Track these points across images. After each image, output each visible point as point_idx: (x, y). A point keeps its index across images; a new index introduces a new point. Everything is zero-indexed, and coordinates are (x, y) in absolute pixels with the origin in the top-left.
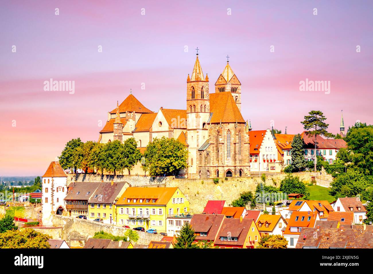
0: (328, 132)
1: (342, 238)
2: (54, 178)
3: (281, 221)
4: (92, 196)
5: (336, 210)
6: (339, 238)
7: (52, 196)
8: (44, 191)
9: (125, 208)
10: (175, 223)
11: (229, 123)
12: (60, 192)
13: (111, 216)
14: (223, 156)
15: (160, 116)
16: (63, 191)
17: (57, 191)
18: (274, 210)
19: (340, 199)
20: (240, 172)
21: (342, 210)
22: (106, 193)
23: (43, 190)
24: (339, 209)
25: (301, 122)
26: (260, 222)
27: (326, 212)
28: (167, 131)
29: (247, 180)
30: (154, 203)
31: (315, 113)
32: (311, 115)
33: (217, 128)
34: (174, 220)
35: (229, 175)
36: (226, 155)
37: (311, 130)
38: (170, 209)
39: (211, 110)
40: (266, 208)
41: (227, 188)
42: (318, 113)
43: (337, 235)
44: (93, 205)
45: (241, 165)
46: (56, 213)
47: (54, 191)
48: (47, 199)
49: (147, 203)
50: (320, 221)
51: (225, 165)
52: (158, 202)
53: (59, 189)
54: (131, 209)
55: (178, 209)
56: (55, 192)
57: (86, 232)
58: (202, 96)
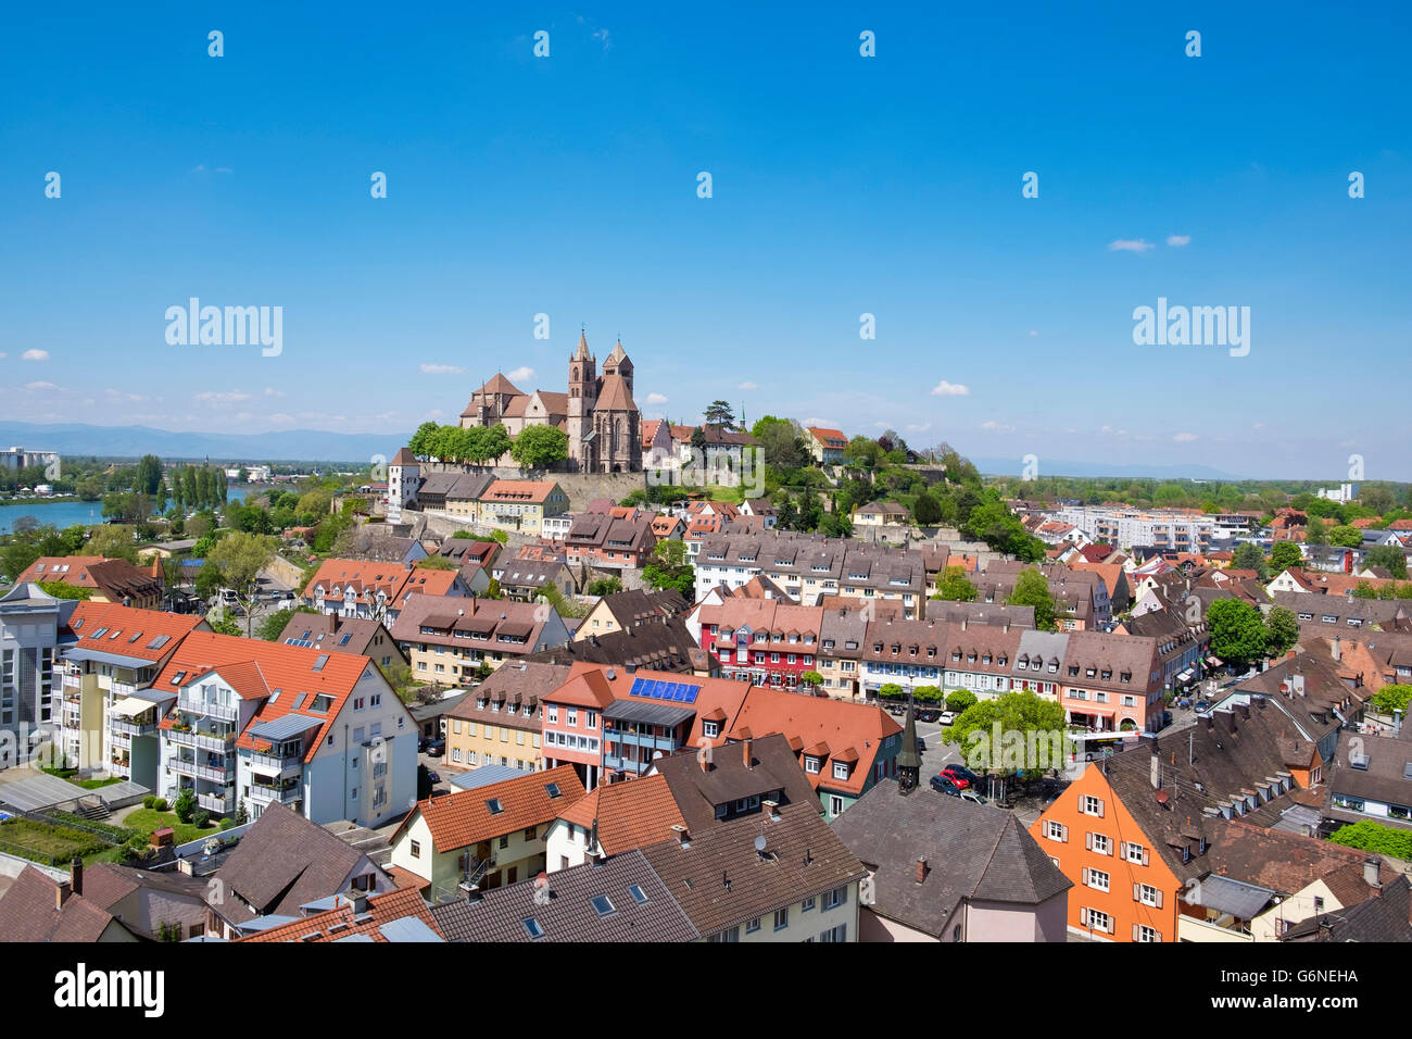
0: (734, 426)
2: (404, 467)
4: (451, 489)
5: (742, 513)
7: (401, 488)
8: (391, 481)
9: (491, 505)
10: (552, 523)
12: (412, 483)
13: (473, 512)
14: (611, 448)
15: (536, 400)
16: (415, 482)
17: (408, 483)
18: (671, 511)
19: (748, 501)
20: (632, 468)
21: (750, 513)
22: (468, 486)
23: (389, 480)
24: (746, 512)
25: (704, 413)
28: (543, 417)
29: (640, 478)
31: (720, 403)
32: (715, 406)
33: (605, 416)
34: (551, 520)
35: (618, 470)
36: (614, 448)
37: (715, 422)
39: (597, 394)
41: (615, 485)
42: (724, 404)
44: (452, 500)
45: (632, 459)
46: (405, 508)
47: (404, 481)
48: (394, 491)
49: (519, 500)
51: (613, 459)
52: (532, 499)
53: (410, 480)
54: (498, 505)
56: (405, 484)
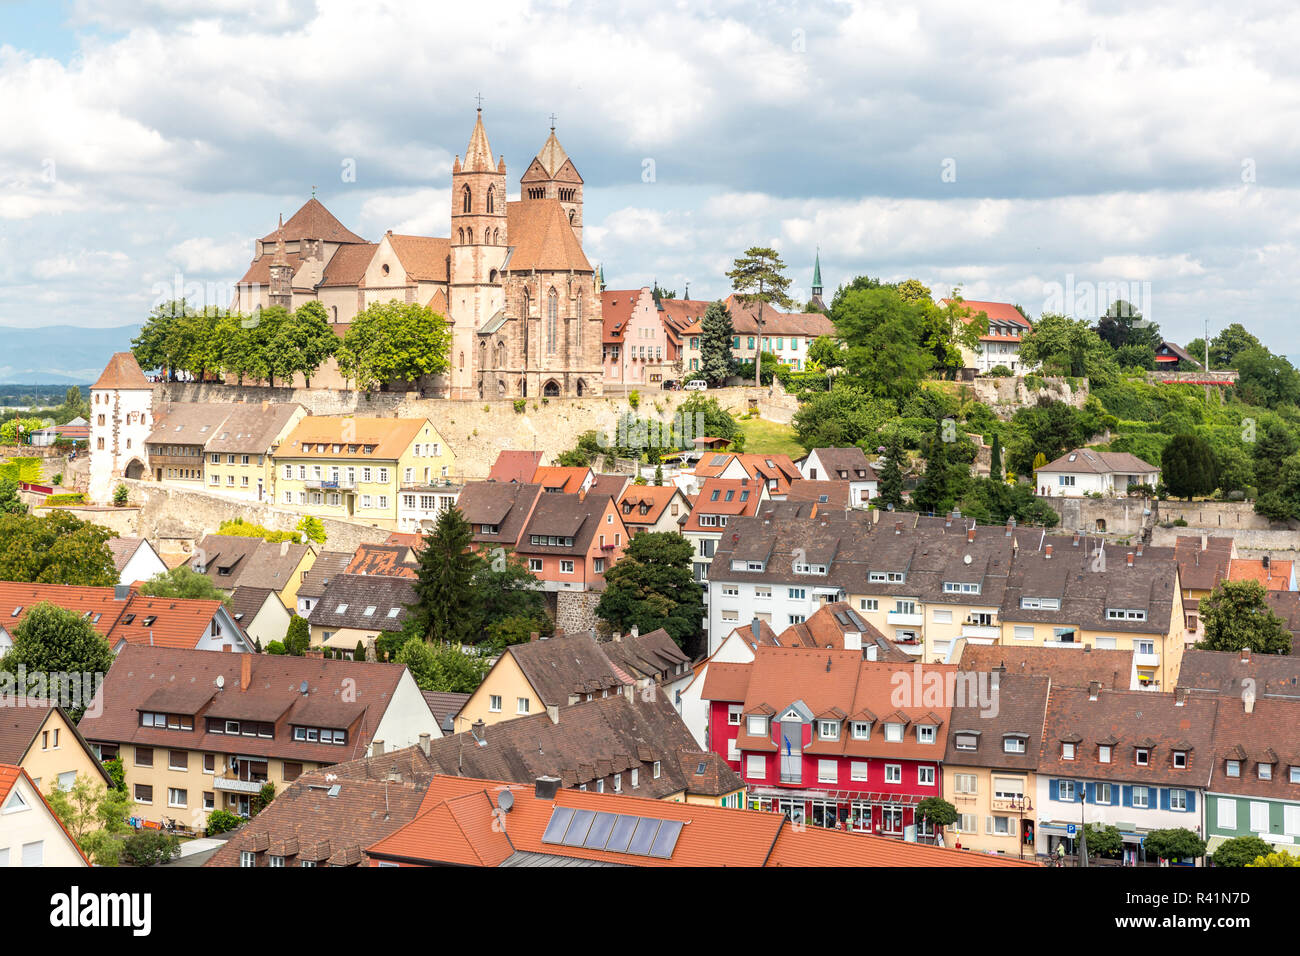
0: (790, 298)
1: (823, 541)
2: (120, 393)
3: (677, 500)
4: (214, 435)
5: (807, 476)
6: (816, 542)
7: (116, 434)
8: (94, 421)
9: (296, 468)
10: (418, 500)
11: (553, 272)
12: (136, 425)
13: (261, 483)
14: (538, 348)
15: (386, 253)
16: (143, 422)
17: (128, 423)
18: (659, 474)
19: (817, 452)
20: (580, 387)
21: (823, 476)
22: (250, 428)
23: (92, 419)
24: (813, 473)
25: (727, 274)
26: (625, 503)
27: (783, 481)
28: (402, 288)
29: (595, 405)
30: (368, 455)
31: (760, 254)
32: (749, 258)
33: (525, 282)
34: (418, 496)
35: (552, 391)
36: (544, 347)
37: (750, 291)
38: (408, 470)
39: (510, 239)
40: (639, 470)
41: (546, 422)
42: (767, 253)
43: (812, 533)
44: (217, 457)
45: (580, 370)
46: (123, 474)
47: (120, 421)
48: (101, 440)
49: (352, 454)
50: (770, 502)
51: (542, 370)
52: (377, 454)
53: (131, 418)
54: (310, 468)
55: (426, 469)
56: (123, 426)
57: (198, 519)
58: (490, 207)
